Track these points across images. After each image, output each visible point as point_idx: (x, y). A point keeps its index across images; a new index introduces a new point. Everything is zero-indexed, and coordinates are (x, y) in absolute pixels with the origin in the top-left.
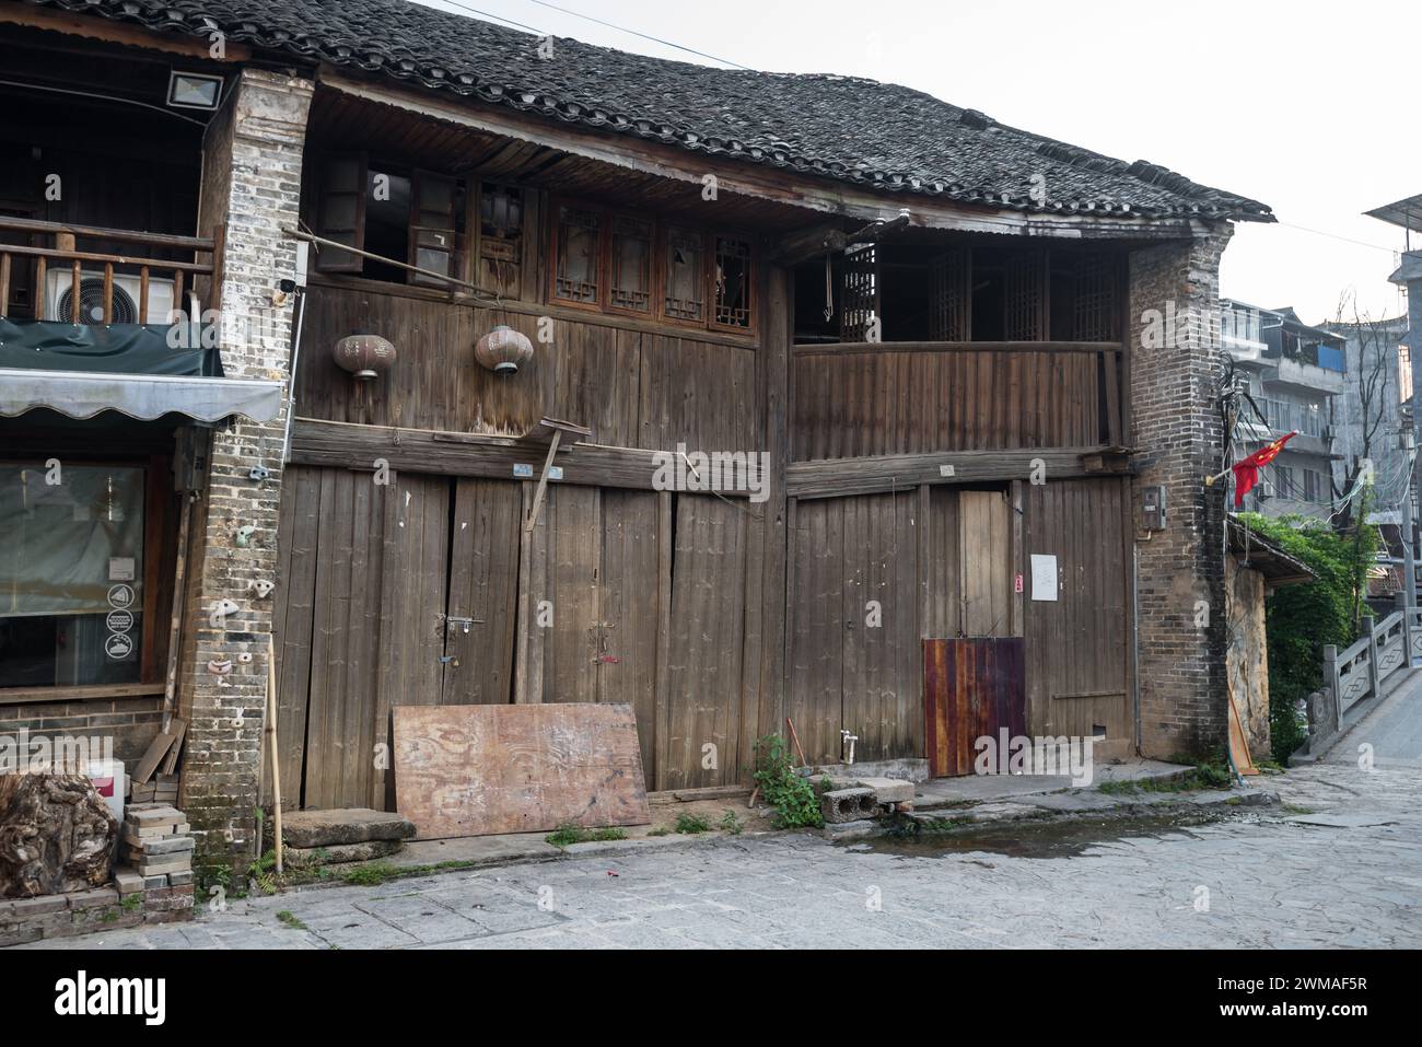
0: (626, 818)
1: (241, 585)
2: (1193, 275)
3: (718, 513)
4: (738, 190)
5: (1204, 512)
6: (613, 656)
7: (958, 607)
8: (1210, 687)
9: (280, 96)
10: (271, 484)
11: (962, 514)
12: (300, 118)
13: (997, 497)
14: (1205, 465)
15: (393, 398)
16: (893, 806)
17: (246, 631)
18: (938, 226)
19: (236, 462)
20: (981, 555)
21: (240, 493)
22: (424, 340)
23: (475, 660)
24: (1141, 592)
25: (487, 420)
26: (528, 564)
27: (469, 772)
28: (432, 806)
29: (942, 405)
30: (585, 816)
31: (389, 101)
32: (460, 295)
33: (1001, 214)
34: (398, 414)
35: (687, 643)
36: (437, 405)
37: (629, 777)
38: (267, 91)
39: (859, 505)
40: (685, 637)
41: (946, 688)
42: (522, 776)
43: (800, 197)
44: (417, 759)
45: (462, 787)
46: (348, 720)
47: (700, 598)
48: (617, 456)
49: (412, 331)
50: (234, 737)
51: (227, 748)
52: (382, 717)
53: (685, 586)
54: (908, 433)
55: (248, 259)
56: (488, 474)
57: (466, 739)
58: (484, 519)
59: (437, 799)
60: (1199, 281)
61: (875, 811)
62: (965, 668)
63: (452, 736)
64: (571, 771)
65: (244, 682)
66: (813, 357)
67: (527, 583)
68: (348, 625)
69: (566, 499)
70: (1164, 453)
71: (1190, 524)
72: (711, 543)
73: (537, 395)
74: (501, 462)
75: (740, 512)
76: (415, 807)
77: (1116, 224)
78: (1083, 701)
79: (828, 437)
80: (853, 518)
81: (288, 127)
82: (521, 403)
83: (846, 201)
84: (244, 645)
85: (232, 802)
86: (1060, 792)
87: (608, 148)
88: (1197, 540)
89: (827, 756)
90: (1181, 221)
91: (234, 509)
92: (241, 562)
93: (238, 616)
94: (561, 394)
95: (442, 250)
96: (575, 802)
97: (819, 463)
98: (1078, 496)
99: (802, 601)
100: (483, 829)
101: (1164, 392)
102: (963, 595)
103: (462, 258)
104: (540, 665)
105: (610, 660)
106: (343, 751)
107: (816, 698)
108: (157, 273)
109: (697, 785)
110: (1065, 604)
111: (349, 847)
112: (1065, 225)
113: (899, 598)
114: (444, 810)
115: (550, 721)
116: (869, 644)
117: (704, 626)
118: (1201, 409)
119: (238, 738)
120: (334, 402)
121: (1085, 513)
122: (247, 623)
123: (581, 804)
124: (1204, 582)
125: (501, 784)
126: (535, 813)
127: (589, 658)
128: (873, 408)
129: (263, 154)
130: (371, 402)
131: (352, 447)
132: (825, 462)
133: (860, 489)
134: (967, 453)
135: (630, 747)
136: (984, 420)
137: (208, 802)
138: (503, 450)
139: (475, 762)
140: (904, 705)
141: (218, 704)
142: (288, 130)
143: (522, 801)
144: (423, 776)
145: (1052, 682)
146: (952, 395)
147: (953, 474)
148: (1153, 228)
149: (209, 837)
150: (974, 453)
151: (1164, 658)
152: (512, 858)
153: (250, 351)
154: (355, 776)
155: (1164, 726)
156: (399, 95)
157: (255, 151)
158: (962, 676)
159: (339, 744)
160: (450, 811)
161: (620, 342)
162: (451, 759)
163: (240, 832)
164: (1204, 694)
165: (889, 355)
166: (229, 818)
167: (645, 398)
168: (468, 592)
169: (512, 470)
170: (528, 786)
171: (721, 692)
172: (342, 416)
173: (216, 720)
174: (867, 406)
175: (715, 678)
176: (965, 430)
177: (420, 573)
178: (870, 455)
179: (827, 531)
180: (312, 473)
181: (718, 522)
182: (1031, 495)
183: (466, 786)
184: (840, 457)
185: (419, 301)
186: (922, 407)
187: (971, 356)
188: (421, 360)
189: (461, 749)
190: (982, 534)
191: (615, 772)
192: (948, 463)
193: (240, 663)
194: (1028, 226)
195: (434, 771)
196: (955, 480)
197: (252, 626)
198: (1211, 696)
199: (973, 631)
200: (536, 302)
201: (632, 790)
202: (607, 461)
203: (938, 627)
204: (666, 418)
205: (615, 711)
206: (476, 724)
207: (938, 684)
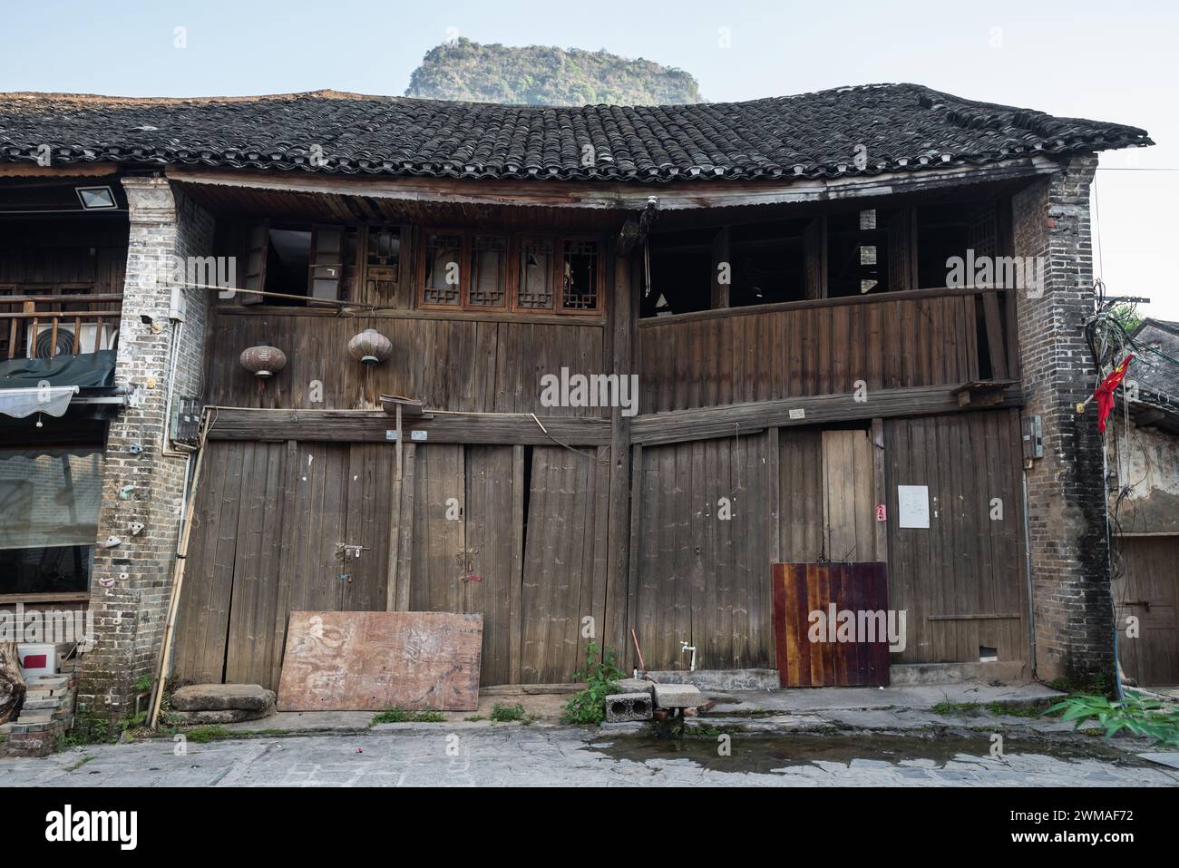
0: (456, 705)
1: (123, 526)
2: (1055, 210)
3: (570, 461)
4: (516, 203)
5: (1076, 439)
6: (478, 575)
7: (820, 535)
8: (1086, 614)
9: (151, 192)
10: (146, 456)
11: (824, 452)
12: (169, 203)
13: (861, 434)
14: (1074, 392)
15: (295, 388)
16: (677, 710)
17: (126, 557)
18: (724, 204)
19: (123, 442)
20: (844, 486)
21: (126, 463)
22: (320, 345)
23: (365, 577)
24: (1030, 519)
25: (368, 399)
26: (398, 506)
27: (338, 662)
28: (305, 686)
29: (793, 356)
30: (422, 701)
31: (216, 182)
32: (347, 310)
33: (795, 185)
34: (299, 400)
35: (541, 566)
36: (329, 391)
37: (467, 672)
38: (142, 190)
39: (708, 448)
40: (538, 561)
41: (796, 607)
42: (379, 667)
43: (578, 200)
44: (302, 650)
45: (331, 673)
46: (258, 620)
47: (552, 530)
48: (475, 420)
49: (310, 340)
50: (115, 630)
51: (110, 639)
52: (280, 618)
53: (539, 519)
54: (758, 382)
55: (137, 304)
56: (367, 439)
57: (342, 637)
58: (370, 473)
59: (310, 681)
60: (1063, 214)
61: (650, 713)
62: (818, 590)
63: (330, 635)
64: (419, 665)
65: (123, 592)
66: (658, 328)
67: (397, 520)
68: (260, 552)
69: (434, 456)
70: (1040, 384)
71: (1058, 452)
72: (563, 484)
73: (409, 378)
74: (377, 430)
75: (590, 460)
76: (292, 686)
77: (936, 175)
78: (966, 623)
79: (674, 392)
80: (701, 460)
81: (162, 211)
82: (396, 383)
83: (624, 197)
84: (124, 567)
85: (112, 676)
86: (884, 709)
87: (395, 188)
88: (1067, 467)
89: (676, 663)
90: (1021, 161)
91: (122, 474)
92: (124, 510)
93: (121, 547)
94: (429, 375)
95: (333, 279)
96: (416, 690)
97: (665, 415)
98: (955, 430)
99: (651, 531)
100: (339, 706)
101: (1038, 325)
102: (826, 523)
103: (353, 283)
104: (407, 582)
105: (474, 578)
106: (254, 643)
107: (664, 613)
108: (86, 319)
109: (550, 681)
110: (941, 530)
111: (215, 713)
112: (872, 185)
113: (750, 527)
114: (313, 690)
115: (410, 625)
116: (720, 567)
117: (556, 552)
118: (1069, 338)
119: (118, 632)
120: (252, 394)
121: (964, 446)
122: (127, 552)
123: (421, 691)
124: (1077, 509)
125: (360, 672)
126: (383, 696)
127: (457, 577)
128: (718, 364)
129: (150, 232)
130: (279, 393)
131: (263, 425)
132: (669, 413)
133: (704, 434)
134: (822, 397)
135: (473, 647)
136: (840, 367)
137: (95, 675)
138: (379, 420)
139: (344, 654)
140: (756, 621)
141: (105, 608)
142: (164, 213)
143: (372, 686)
144: (303, 663)
145: (925, 604)
146: (803, 348)
147: (803, 416)
148: (983, 173)
149: (95, 699)
150: (830, 396)
151: (1048, 583)
152: (322, 730)
153: (136, 366)
154: (262, 660)
155: (1051, 650)
156: (225, 177)
157: (145, 231)
158: (815, 597)
159: (251, 637)
160: (317, 691)
161: (479, 333)
162: (326, 652)
163: (116, 698)
164: (1080, 621)
165: (735, 319)
166: (109, 687)
167: (501, 373)
168: (359, 528)
169: (385, 435)
170: (382, 675)
171: (572, 606)
172: (258, 404)
173: (103, 619)
174: (713, 364)
175: (566, 595)
176: (819, 376)
177: (321, 514)
178: (717, 404)
179: (676, 471)
180: (238, 445)
181: (570, 467)
182: (898, 432)
183: (334, 672)
184: (687, 408)
185: (317, 318)
186: (771, 360)
187: (825, 311)
188: (318, 360)
189: (335, 644)
190: (845, 469)
191: (456, 668)
192: (798, 407)
193: (120, 579)
194: (827, 192)
195: (313, 660)
196: (805, 422)
197: (130, 554)
198: (1087, 623)
199: (836, 555)
200: (409, 309)
201: (467, 683)
202: (466, 424)
203: (795, 552)
204: (519, 387)
205: (467, 620)
206: (352, 625)
207: (787, 604)
